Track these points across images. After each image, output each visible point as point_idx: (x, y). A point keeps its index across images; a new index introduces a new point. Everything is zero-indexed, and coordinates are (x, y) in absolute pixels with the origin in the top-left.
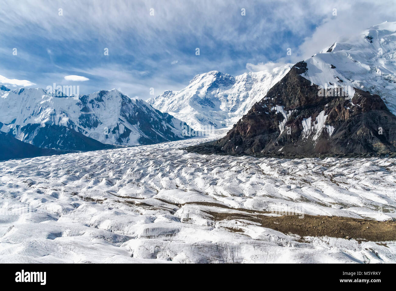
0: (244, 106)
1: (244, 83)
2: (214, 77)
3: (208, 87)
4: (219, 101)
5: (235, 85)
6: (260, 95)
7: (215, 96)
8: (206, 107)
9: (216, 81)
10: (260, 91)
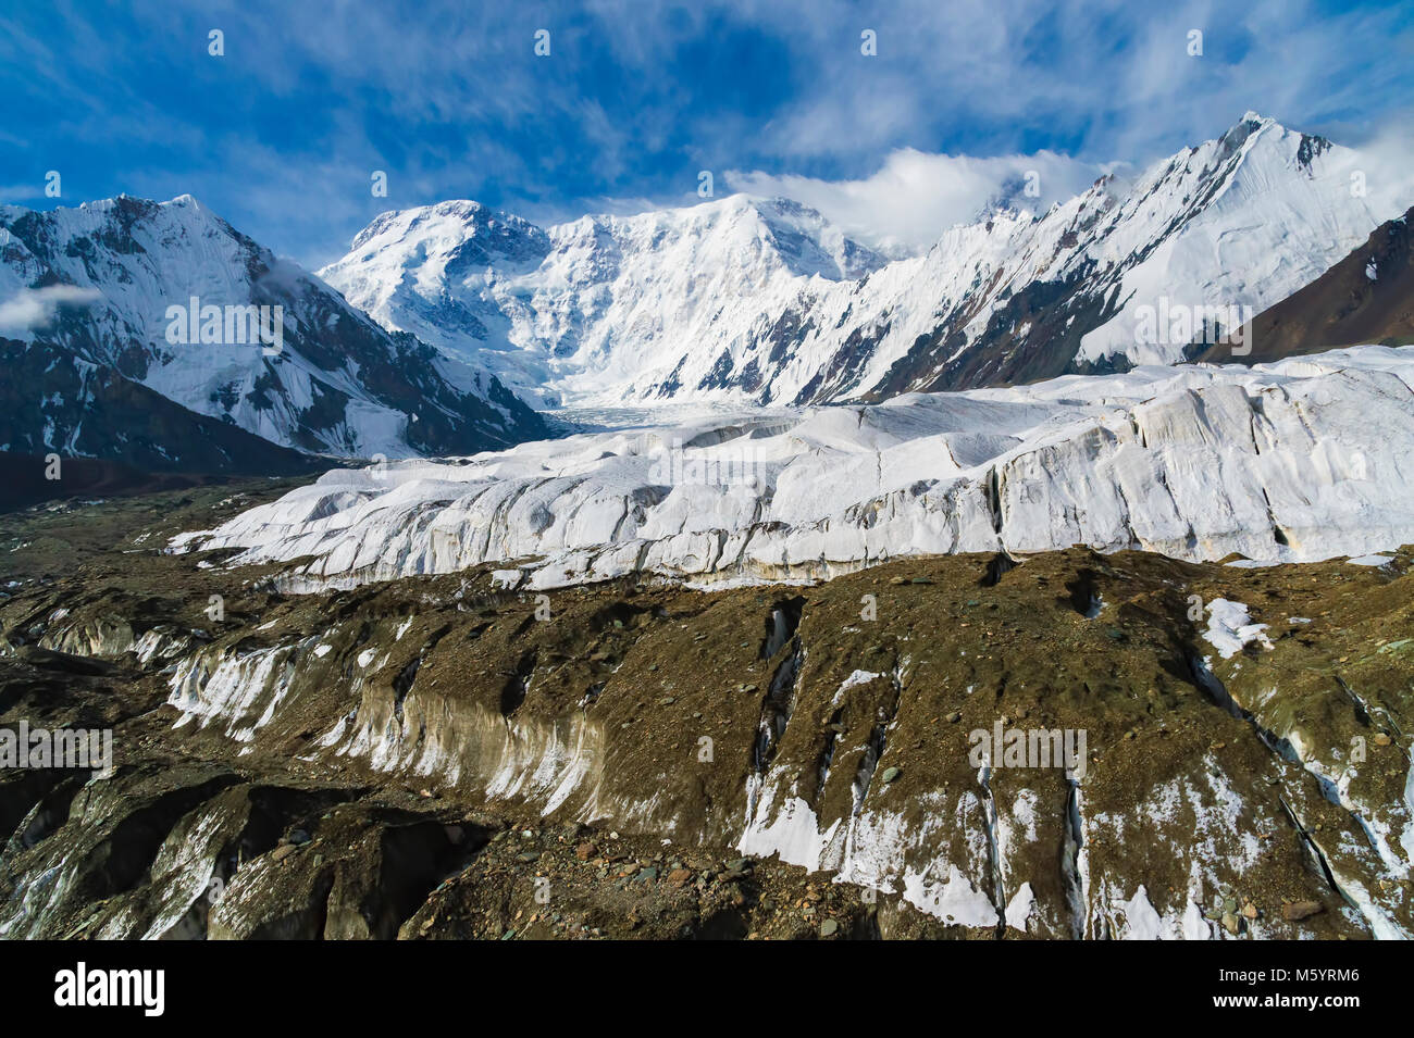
0: (604, 334)
1: (588, 251)
2: (466, 222)
3: (447, 260)
4: (501, 314)
5: (552, 257)
6: (660, 296)
7: (481, 295)
8: (454, 335)
9: (477, 239)
10: (658, 282)
